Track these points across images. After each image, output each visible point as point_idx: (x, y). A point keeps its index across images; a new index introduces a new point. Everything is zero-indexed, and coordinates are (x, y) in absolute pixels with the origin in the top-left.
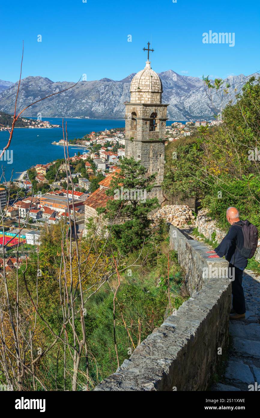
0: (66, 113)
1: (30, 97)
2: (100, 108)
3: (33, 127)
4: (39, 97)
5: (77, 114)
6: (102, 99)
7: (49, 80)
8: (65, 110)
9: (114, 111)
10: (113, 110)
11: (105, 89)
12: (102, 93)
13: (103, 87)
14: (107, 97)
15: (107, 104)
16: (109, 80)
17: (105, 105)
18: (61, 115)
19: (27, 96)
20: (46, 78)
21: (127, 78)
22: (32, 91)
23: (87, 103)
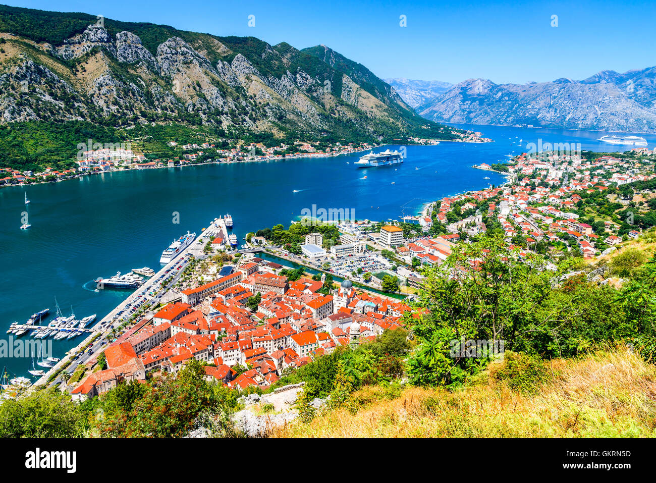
0: (505, 120)
1: (467, 102)
2: (548, 115)
3: (460, 141)
4: (477, 101)
5: (518, 121)
6: (553, 104)
7: (492, 83)
8: (505, 117)
9: (567, 120)
10: (565, 118)
11: (559, 92)
12: (555, 97)
13: (557, 89)
14: (560, 102)
15: (558, 111)
16: (566, 81)
17: (556, 111)
18: (500, 122)
19: (463, 101)
20: (488, 80)
21: (594, 76)
22: (470, 95)
23: (533, 108)
